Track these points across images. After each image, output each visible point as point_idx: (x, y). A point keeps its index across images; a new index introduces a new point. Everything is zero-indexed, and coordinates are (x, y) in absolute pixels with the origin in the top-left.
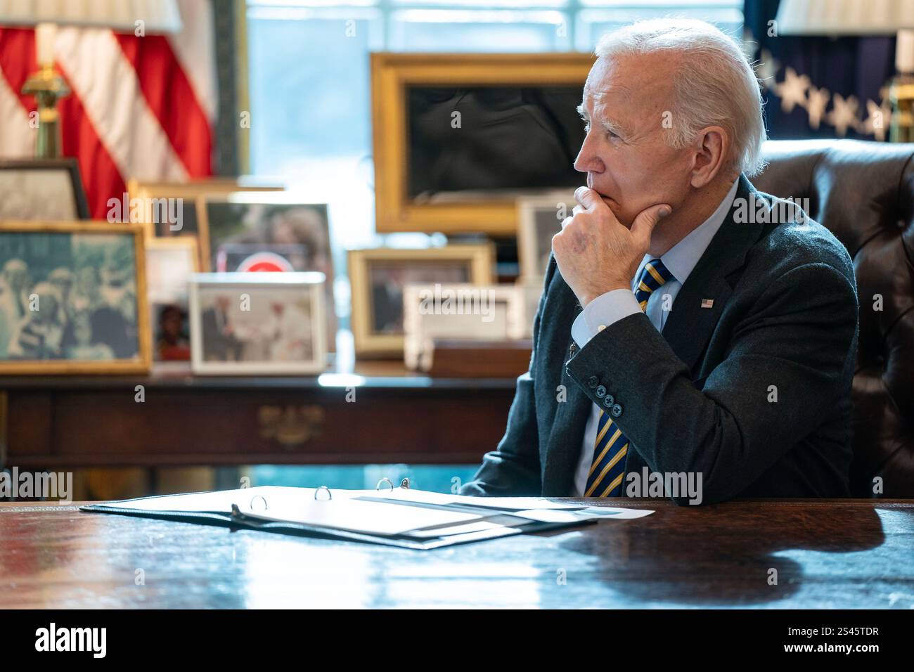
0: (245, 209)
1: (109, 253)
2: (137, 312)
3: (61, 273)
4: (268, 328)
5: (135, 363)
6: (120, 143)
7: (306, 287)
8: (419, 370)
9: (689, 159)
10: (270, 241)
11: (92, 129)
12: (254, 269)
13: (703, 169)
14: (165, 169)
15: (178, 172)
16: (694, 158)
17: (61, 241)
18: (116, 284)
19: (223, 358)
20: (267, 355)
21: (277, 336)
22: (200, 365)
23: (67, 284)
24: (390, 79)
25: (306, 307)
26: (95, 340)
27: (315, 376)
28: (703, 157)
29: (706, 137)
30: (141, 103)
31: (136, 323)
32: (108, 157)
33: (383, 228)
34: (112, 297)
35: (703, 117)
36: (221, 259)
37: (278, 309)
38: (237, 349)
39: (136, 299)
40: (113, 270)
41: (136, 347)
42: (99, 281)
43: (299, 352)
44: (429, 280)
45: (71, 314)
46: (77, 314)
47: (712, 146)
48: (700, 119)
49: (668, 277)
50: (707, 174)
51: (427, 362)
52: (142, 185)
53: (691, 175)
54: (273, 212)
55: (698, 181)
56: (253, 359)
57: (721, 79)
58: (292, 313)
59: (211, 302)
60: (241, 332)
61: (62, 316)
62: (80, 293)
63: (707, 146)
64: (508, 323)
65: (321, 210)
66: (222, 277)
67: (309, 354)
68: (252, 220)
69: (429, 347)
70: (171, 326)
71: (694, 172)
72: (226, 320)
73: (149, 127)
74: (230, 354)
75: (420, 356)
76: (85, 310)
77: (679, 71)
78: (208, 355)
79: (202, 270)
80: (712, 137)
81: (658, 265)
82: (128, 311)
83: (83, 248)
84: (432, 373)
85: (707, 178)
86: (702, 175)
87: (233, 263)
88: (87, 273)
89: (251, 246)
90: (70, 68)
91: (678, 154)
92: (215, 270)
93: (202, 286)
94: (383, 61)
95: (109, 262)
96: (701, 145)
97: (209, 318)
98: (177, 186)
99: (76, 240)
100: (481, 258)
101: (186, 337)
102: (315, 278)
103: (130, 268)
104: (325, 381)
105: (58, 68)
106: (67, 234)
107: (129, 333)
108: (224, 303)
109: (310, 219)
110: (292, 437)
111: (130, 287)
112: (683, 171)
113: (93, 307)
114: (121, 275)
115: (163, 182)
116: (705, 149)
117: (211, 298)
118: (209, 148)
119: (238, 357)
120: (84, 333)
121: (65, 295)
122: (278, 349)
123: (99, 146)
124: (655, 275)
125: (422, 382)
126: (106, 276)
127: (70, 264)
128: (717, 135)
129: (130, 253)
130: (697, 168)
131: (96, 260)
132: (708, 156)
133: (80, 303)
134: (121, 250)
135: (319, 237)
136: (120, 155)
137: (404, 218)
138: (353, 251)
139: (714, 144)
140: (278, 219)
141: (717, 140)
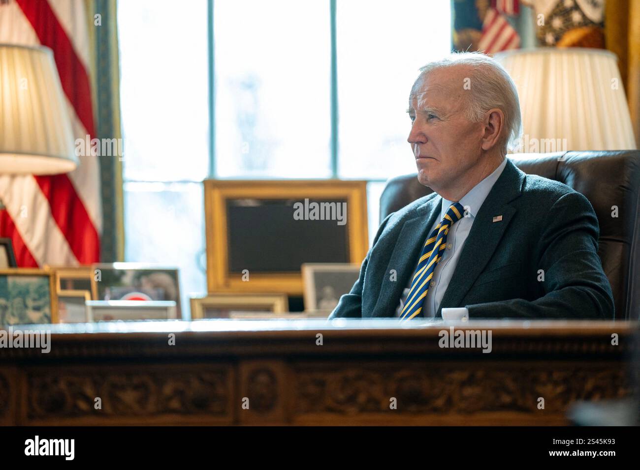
0: (123, 273)
1: (32, 288)
6: (38, 247)
7: (165, 309)
9: (481, 130)
10: (138, 287)
11: (20, 237)
13: (489, 138)
16: (484, 130)
18: (37, 309)
23: (4, 308)
24: (217, 195)
28: (490, 129)
29: (491, 116)
30: (52, 222)
32: (31, 256)
34: (33, 316)
35: (488, 102)
36: (107, 297)
39: (49, 318)
40: (35, 300)
42: (25, 306)
48: (486, 104)
50: (492, 140)
53: (482, 142)
54: (142, 275)
55: (486, 146)
62: (13, 315)
63: (492, 122)
66: (108, 303)
71: (484, 139)
80: (494, 116)
81: (457, 206)
83: (15, 286)
85: (492, 143)
86: (489, 141)
88: (17, 301)
91: (474, 127)
92: (103, 299)
93: (95, 308)
94: (211, 185)
95: (33, 295)
96: (487, 121)
98: (76, 269)
99: (10, 280)
100: (279, 304)
102: (170, 304)
103: (47, 298)
106: (5, 276)
109: (166, 279)
112: (477, 139)
114: (40, 303)
116: (490, 124)
123: (25, 248)
124: (455, 211)
126: (30, 303)
127: (6, 296)
128: (497, 114)
129: (46, 289)
130: (485, 137)
131: (23, 293)
132: (492, 130)
133: (13, 321)
134: (41, 286)
135: (172, 290)
137: (227, 285)
138: (194, 299)
139: (496, 121)
140: (144, 280)
141: (498, 118)
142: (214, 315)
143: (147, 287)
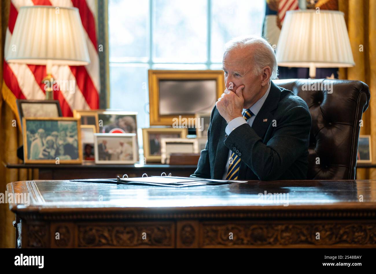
0: (110, 116)
1: (69, 127)
2: (78, 145)
3: (55, 133)
4: (119, 150)
5: (77, 161)
6: (70, 100)
7: (131, 137)
8: (165, 164)
11: (62, 95)
12: (114, 132)
13: (265, 80)
14: (84, 107)
15: (88, 108)
16: (262, 77)
17: (55, 123)
18: (72, 137)
19: (105, 159)
20: (118, 158)
21: (122, 152)
22: (97, 161)
23: (57, 136)
24: (155, 78)
25: (131, 144)
26: (65, 154)
27: (133, 164)
28: (264, 76)
29: (265, 70)
30: (77, 87)
31: (77, 149)
32: (67, 104)
33: (151, 125)
34: (70, 140)
36: (104, 130)
37: (122, 144)
38: (109, 156)
39: (77, 141)
40: (70, 132)
42: (66, 135)
43: (128, 157)
45: (58, 146)
46: (60, 145)
47: (267, 73)
50: (266, 82)
51: (168, 162)
52: (78, 111)
54: (119, 117)
55: (263, 84)
56: (114, 160)
58: (126, 145)
59: (101, 142)
60: (110, 151)
61: (55, 146)
62: (61, 139)
63: (265, 73)
64: (193, 149)
65: (134, 117)
67: (131, 158)
68: (112, 120)
69: (169, 157)
70: (88, 151)
72: (105, 148)
73: (80, 95)
74: (107, 158)
75: (166, 159)
76: (62, 144)
78: (100, 158)
79: (97, 132)
82: (75, 145)
83: (61, 125)
84: (170, 164)
86: (264, 82)
88: (62, 133)
90: (56, 77)
93: (98, 137)
94: (152, 73)
95: (70, 130)
96: (263, 73)
97: (100, 147)
98: (88, 112)
99: (59, 123)
100: (184, 132)
101: (93, 154)
102: (133, 135)
103: (76, 132)
104: (137, 166)
105: (52, 76)
106: (57, 121)
107: (76, 151)
108: (105, 142)
109: (131, 120)
111: (76, 137)
113: (65, 143)
114: (73, 134)
115: (84, 111)
117: (101, 140)
118: (98, 102)
119: (109, 159)
120: (62, 152)
121: (56, 140)
122: (122, 156)
123: (64, 100)
124: (248, 114)
125: (167, 166)
126: (68, 134)
127: (57, 130)
128: (268, 69)
129: (76, 127)
130: (263, 80)
131: (65, 129)
132: (266, 76)
133: (61, 142)
134: (73, 126)
136: (70, 103)
137: (159, 121)
138: (144, 129)
140: (120, 120)
141: (268, 71)
142: (153, 137)
143: (122, 123)
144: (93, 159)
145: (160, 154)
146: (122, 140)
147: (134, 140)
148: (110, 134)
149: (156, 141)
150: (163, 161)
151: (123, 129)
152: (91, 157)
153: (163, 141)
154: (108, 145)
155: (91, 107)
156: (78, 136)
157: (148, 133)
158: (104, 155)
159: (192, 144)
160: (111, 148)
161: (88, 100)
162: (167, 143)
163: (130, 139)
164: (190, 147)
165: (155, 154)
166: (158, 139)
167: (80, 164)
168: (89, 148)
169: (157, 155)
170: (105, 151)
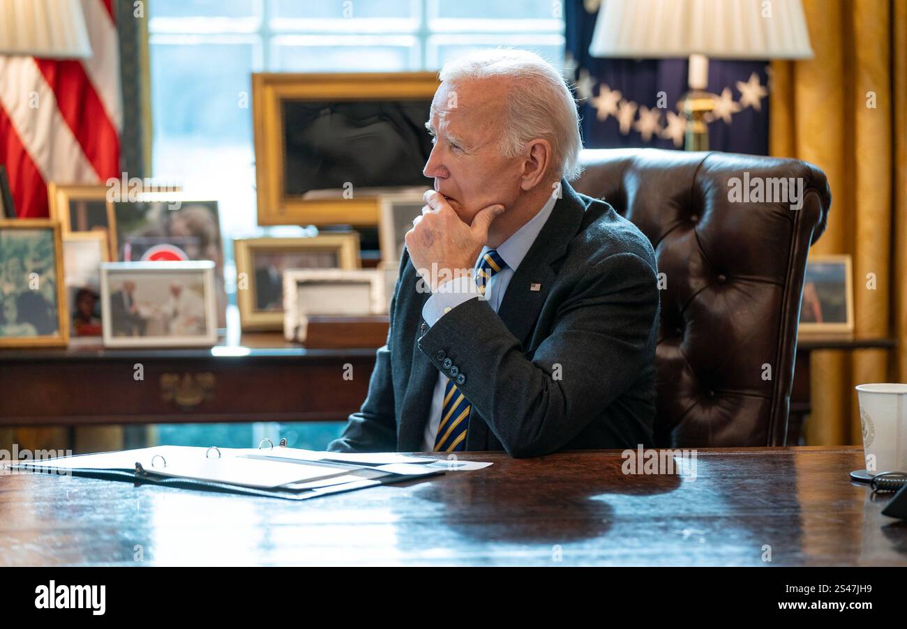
0: (147, 206)
1: (32, 245)
2: (56, 295)
4: (168, 309)
6: (41, 151)
7: (201, 272)
8: (295, 341)
9: (520, 166)
10: (169, 234)
11: (17, 140)
12: (154, 258)
13: (530, 175)
14: (79, 173)
15: (90, 176)
16: (523, 165)
19: (129, 334)
20: (167, 331)
21: (175, 314)
25: (200, 289)
26: (20, 320)
27: (208, 348)
28: (531, 164)
29: (533, 148)
30: (58, 117)
31: (56, 305)
32: (32, 164)
33: (263, 222)
35: (531, 132)
36: (127, 249)
37: (176, 292)
38: (142, 326)
39: (55, 284)
40: (35, 260)
41: (56, 325)
42: (25, 270)
43: (193, 327)
44: (303, 266)
45: (1, 298)
46: (6, 297)
47: (538, 156)
48: (528, 133)
49: (502, 265)
50: (533, 180)
51: (302, 335)
52: (60, 186)
53: (521, 180)
55: (526, 185)
56: (155, 334)
57: (544, 100)
58: (187, 294)
59: (118, 286)
60: (145, 312)
62: (8, 280)
63: (534, 155)
64: (371, 301)
65: (212, 207)
66: (128, 265)
67: (203, 330)
68: (153, 215)
69: (304, 322)
70: (85, 307)
71: (524, 177)
72: (131, 302)
73: (66, 137)
74: (136, 331)
75: (297, 329)
76: (12, 294)
77: (510, 93)
78: (115, 333)
79: (111, 260)
80: (538, 148)
81: (495, 255)
82: (49, 294)
83: (10, 242)
84: (306, 344)
85: (535, 181)
86: (530, 180)
87: (138, 253)
88: (13, 262)
89: (152, 238)
91: (510, 163)
92: (122, 259)
93: (111, 273)
94: (262, 81)
95: (33, 254)
96: (529, 155)
97: (116, 299)
98: (91, 187)
99: (4, 234)
100: (348, 246)
101: (98, 316)
102: (207, 265)
103: (50, 258)
104: (217, 352)
107: (51, 312)
108: (130, 287)
109: (203, 214)
110: (188, 399)
111: (50, 274)
112: (516, 176)
113: (19, 291)
114: (42, 263)
115: (78, 184)
116: (533, 158)
118: (117, 154)
119: (142, 333)
120: (11, 314)
122: (175, 325)
123: (24, 153)
124: (492, 263)
125: (299, 351)
126: (30, 264)
128: (542, 146)
129: (49, 245)
130: (526, 174)
131: (21, 251)
132: (535, 164)
133: (8, 288)
134: (42, 243)
135: (210, 229)
136: (41, 161)
137: (282, 212)
138: (240, 240)
139: (539, 155)
141: (542, 151)
142: (263, 262)
143: (179, 225)
144: (98, 332)
145: (280, 308)
146: (177, 281)
147: (209, 281)
148: (145, 264)
149: (273, 272)
150: (289, 333)
151: (181, 246)
152: (94, 322)
153: (290, 278)
154: (137, 295)
155: (99, 172)
156: (56, 271)
157: (251, 252)
158: (128, 321)
159: (367, 284)
160: (147, 304)
161: (88, 149)
162: (301, 284)
163: (199, 278)
164: (360, 292)
165: (271, 307)
166: (277, 265)
167: (64, 347)
168: (86, 300)
169: (275, 312)
170: (132, 311)
